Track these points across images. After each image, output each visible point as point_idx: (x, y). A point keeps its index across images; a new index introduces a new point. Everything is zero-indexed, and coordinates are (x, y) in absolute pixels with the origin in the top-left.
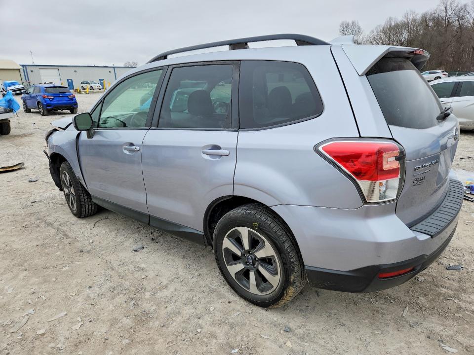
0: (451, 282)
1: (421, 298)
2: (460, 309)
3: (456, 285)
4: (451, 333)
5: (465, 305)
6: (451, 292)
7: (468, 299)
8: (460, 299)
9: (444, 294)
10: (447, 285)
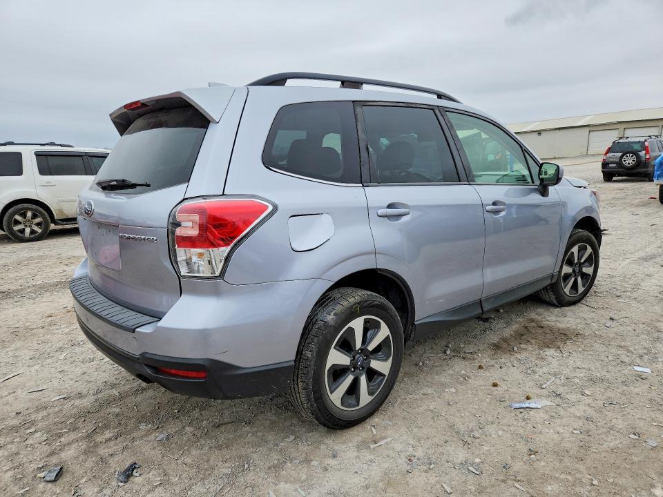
0: (111, 451)
1: (117, 410)
2: (75, 429)
3: (103, 451)
4: (66, 407)
5: (73, 436)
6: (99, 438)
7: (74, 446)
8: (82, 438)
9: (104, 432)
10: (111, 443)
